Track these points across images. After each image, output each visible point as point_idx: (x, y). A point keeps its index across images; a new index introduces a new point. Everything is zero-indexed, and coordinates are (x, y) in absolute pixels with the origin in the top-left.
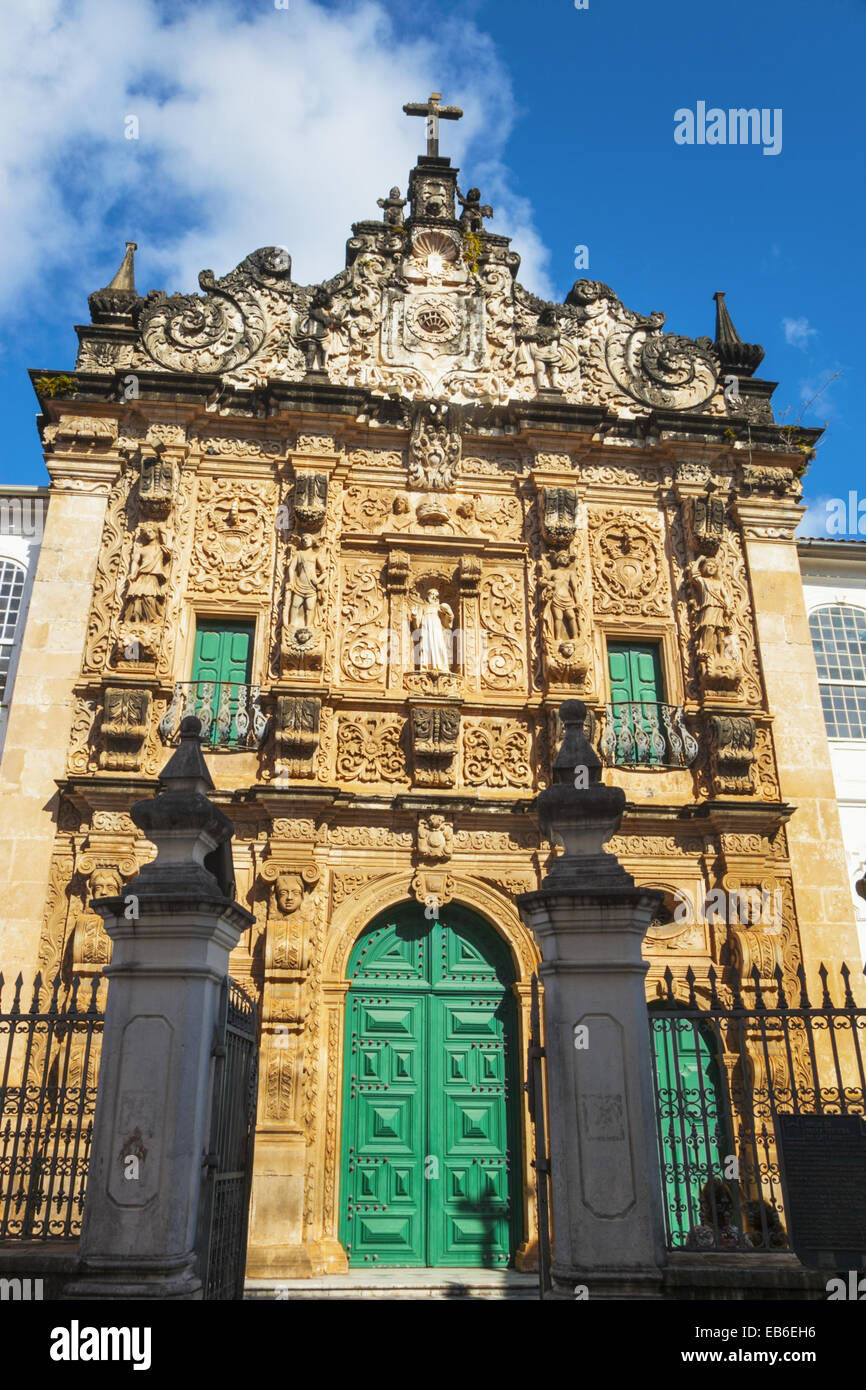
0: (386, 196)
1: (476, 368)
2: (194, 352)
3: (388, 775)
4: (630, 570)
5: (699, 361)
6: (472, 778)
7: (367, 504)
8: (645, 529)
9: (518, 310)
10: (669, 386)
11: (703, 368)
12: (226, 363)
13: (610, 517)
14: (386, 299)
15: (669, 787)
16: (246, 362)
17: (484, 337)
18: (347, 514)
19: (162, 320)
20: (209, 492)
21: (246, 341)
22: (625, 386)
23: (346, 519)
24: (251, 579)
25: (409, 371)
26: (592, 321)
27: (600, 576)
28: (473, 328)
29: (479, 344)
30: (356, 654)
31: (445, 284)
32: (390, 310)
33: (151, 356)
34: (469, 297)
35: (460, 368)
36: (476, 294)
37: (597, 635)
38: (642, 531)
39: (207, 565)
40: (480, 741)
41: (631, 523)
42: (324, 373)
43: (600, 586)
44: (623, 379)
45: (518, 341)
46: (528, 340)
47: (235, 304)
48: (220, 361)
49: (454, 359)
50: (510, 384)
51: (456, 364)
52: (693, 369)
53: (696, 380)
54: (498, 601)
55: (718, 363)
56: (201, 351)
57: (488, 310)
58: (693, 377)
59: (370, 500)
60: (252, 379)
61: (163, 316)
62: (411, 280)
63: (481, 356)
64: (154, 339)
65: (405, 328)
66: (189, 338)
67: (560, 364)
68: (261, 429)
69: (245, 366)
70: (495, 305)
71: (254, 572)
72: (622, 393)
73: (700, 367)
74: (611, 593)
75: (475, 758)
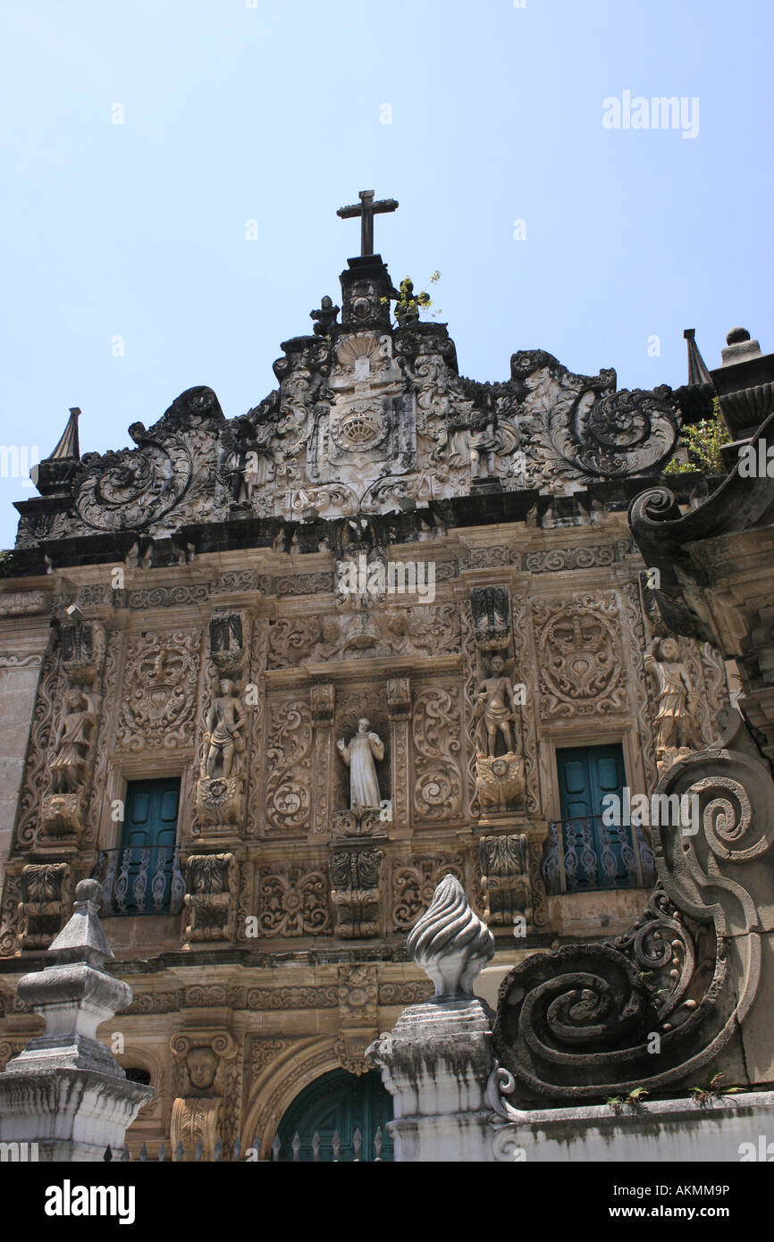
0: (319, 307)
1: (405, 470)
2: (123, 507)
3: (310, 930)
4: (580, 666)
5: (656, 414)
6: (401, 924)
7: (293, 636)
8: (598, 615)
9: (452, 398)
10: (623, 449)
11: (662, 421)
12: (152, 513)
13: (558, 609)
14: (311, 416)
15: (628, 912)
16: (172, 509)
17: (414, 435)
18: (273, 651)
19: (92, 482)
20: (136, 649)
21: (171, 486)
22: (571, 458)
23: (271, 655)
24: (175, 733)
25: (333, 487)
26: (533, 394)
27: (546, 677)
28: (402, 428)
29: (409, 444)
30: (280, 800)
31: (373, 387)
32: (316, 426)
33: (82, 520)
34: (400, 395)
35: (389, 474)
36: (407, 391)
37: (542, 745)
38: (597, 619)
39: (132, 725)
40: (409, 881)
41: (583, 611)
42: (247, 506)
43: (547, 688)
44: (568, 452)
45: (452, 431)
46: (463, 428)
47: (163, 449)
48: (147, 512)
49: (381, 465)
50: (442, 480)
51: (383, 470)
52: (648, 425)
53: (652, 438)
54: (433, 722)
55: (679, 412)
56: (129, 505)
57: (418, 404)
58: (648, 434)
59: (296, 632)
60: (179, 524)
61: (94, 477)
62: (337, 391)
63: (411, 457)
64: (85, 501)
65: (331, 443)
66: (117, 495)
67: (496, 449)
68: (187, 575)
69: (172, 513)
70: (425, 398)
71: (179, 726)
72: (569, 467)
73: (659, 422)
74: (559, 694)
75: (404, 902)
